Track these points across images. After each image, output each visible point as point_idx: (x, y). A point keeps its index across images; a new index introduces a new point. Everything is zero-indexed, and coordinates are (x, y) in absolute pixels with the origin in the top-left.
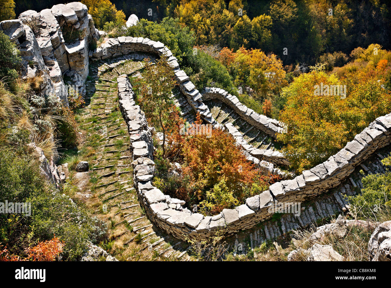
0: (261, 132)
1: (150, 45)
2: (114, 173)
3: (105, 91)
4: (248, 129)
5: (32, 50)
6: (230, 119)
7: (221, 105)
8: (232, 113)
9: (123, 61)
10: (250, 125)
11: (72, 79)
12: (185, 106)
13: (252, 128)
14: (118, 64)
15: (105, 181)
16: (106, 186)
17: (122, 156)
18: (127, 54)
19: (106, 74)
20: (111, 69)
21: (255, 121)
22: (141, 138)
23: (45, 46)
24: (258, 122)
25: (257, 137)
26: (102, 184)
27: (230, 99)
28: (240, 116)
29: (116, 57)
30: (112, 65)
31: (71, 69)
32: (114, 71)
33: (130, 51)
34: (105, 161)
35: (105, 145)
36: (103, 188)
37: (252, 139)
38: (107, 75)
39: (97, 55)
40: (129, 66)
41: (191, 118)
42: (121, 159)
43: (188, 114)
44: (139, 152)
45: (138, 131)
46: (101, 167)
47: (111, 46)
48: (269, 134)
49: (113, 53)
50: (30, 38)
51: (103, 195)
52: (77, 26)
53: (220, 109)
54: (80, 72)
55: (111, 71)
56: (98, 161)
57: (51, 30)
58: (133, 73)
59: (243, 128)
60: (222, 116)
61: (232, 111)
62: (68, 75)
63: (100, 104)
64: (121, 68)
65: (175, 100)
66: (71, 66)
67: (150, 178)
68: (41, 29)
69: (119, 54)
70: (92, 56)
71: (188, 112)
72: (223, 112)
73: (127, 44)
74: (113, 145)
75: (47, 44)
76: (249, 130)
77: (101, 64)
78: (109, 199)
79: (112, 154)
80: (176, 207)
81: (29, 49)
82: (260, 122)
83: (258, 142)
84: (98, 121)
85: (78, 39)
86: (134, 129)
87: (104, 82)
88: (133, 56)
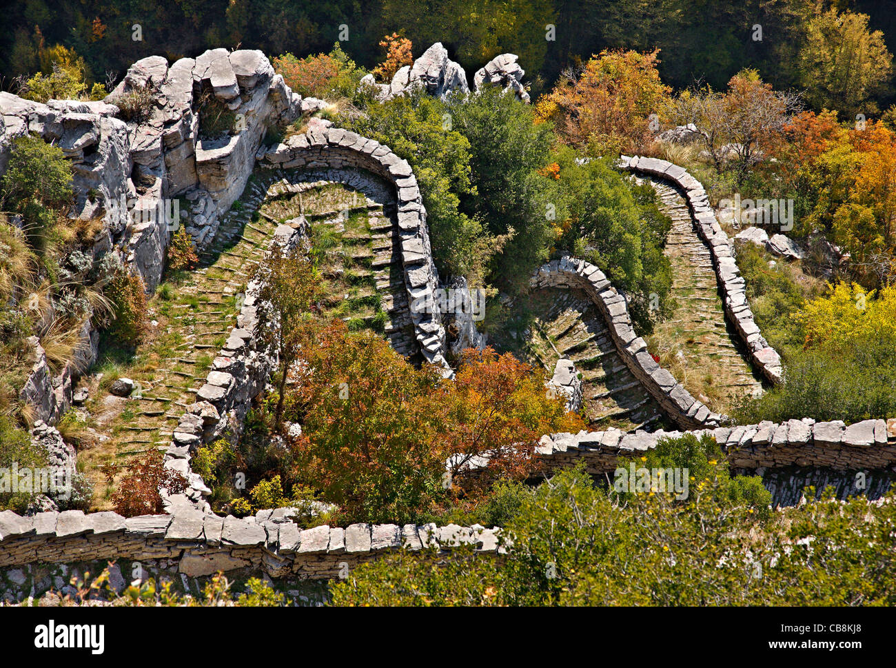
0: (652, 399)
1: (383, 164)
2: (161, 414)
3: (251, 243)
4: (624, 384)
5: (100, 170)
6: (590, 349)
7: (585, 309)
8: (603, 335)
9: (323, 183)
10: (633, 377)
11: (192, 206)
12: (401, 314)
13: (633, 384)
14: (308, 186)
15: (142, 422)
16: (138, 431)
17: (192, 387)
18: (338, 167)
19: (275, 204)
20: (290, 195)
21: (642, 370)
22: (229, 367)
23: (147, 147)
24: (649, 376)
25: (636, 411)
26: (134, 425)
27: (606, 301)
28: (617, 349)
29: (313, 170)
30: (298, 187)
31: (200, 186)
32: (294, 200)
33: (345, 164)
34: (163, 388)
35: (179, 359)
36: (133, 434)
37: (620, 411)
38: (276, 206)
39: (272, 159)
40: (329, 197)
41: (403, 341)
42: (187, 392)
43: (399, 330)
44: (208, 391)
45: (234, 352)
46: (151, 396)
47: (308, 144)
48: (669, 410)
49: (308, 159)
50: (104, 149)
51: (125, 444)
52: (233, 107)
53: (578, 318)
54: (216, 195)
55: (289, 200)
56: (153, 384)
57: (170, 116)
58: (328, 215)
59: (612, 379)
60: (575, 337)
61: (605, 331)
62: (187, 198)
63: (226, 270)
64: (311, 198)
65: (387, 294)
66: (201, 180)
67: (191, 440)
68: (155, 107)
69: (321, 164)
70: (262, 157)
71: (401, 326)
72: (582, 325)
73: (341, 147)
74: (193, 363)
75: (150, 144)
76: (625, 387)
77: (276, 178)
78: (128, 454)
79: (182, 379)
80: (193, 494)
81: (96, 169)
82: (653, 376)
83: (633, 421)
84: (200, 307)
85: (226, 132)
86: (229, 346)
87: (264, 220)
88: (347, 177)
